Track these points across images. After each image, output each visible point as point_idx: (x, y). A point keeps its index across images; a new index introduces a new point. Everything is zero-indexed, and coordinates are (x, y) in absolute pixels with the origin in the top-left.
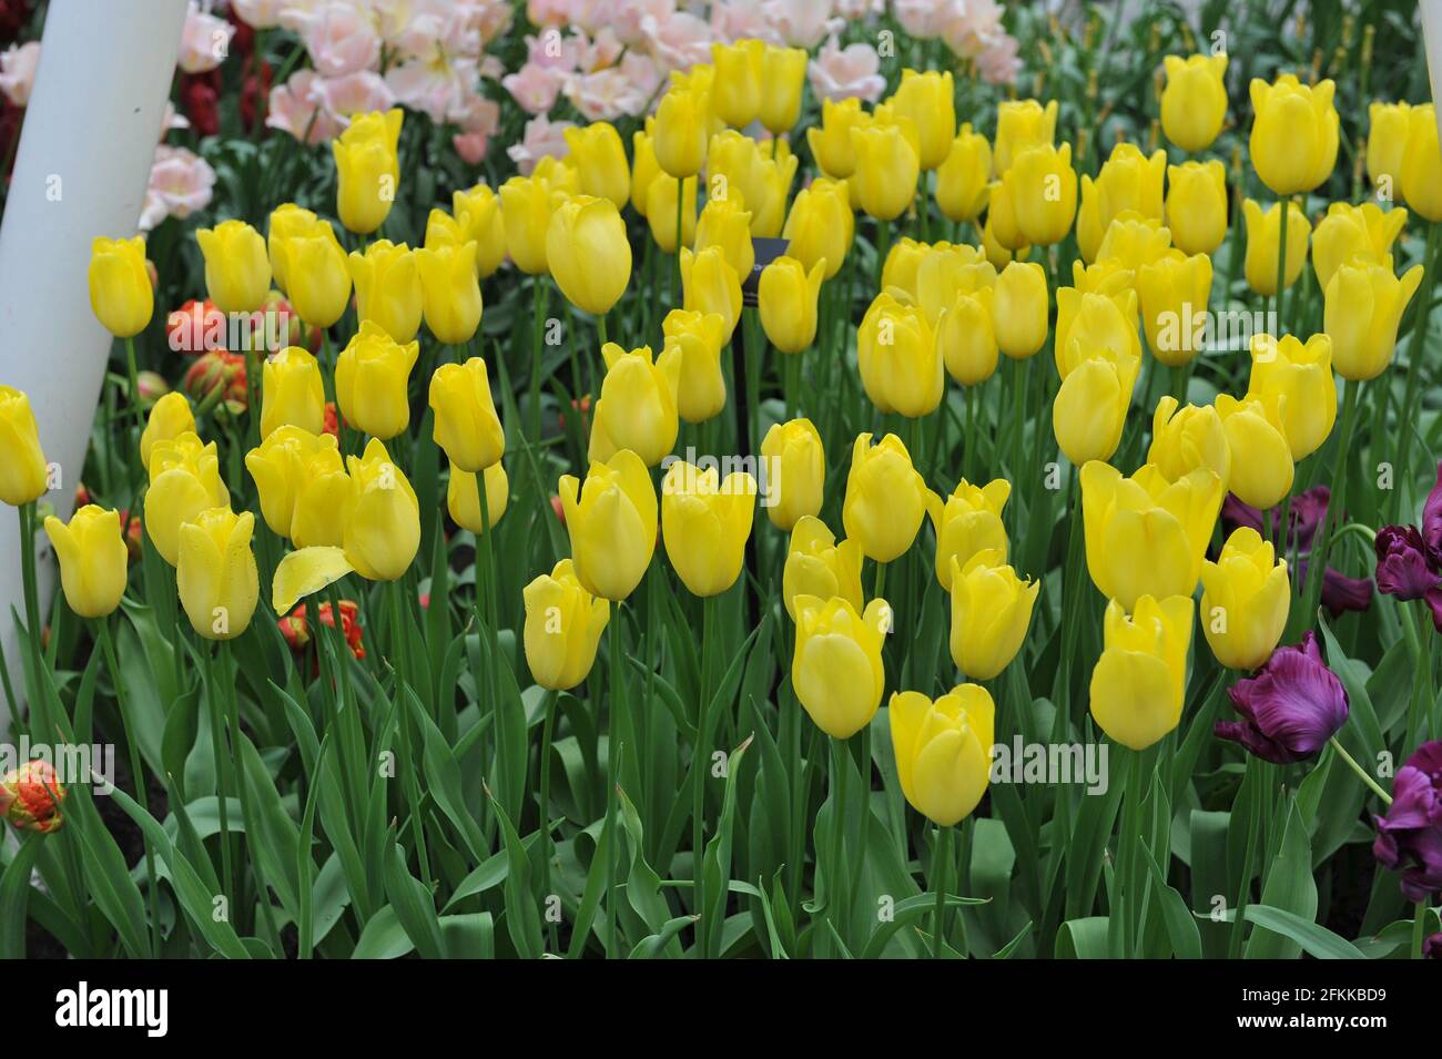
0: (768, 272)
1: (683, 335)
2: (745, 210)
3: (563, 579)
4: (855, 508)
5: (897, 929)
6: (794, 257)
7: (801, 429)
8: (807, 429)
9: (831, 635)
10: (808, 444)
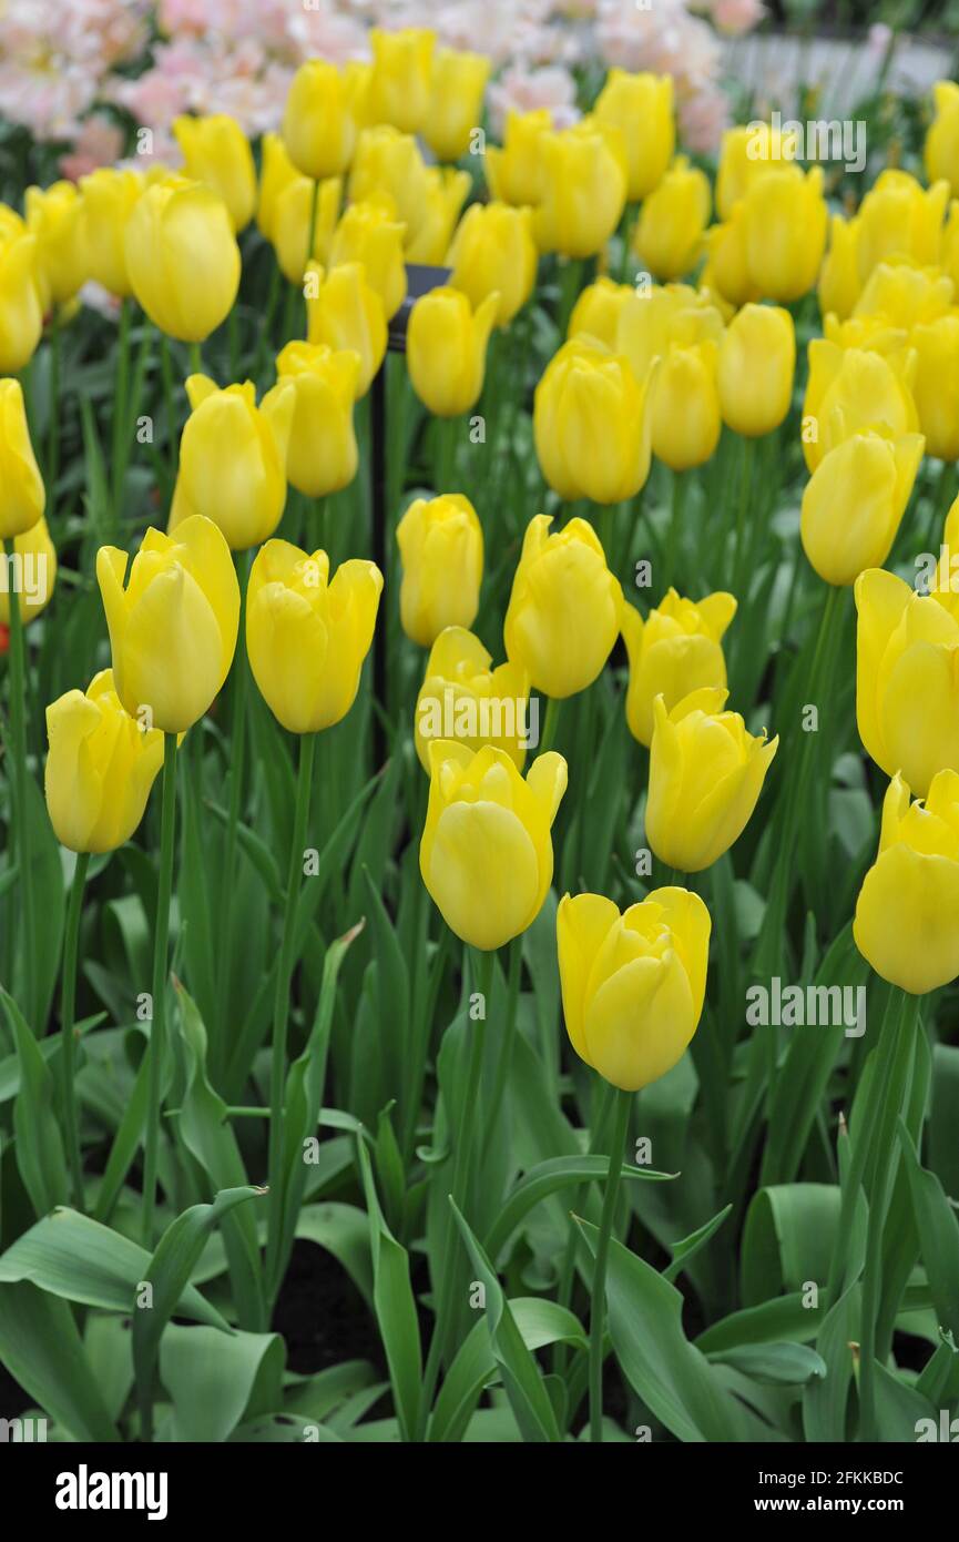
0: (424, 306)
1: (303, 375)
2: (398, 220)
3: (104, 698)
4: (522, 619)
5: (546, 1195)
6: (458, 288)
7: (454, 509)
8: (462, 509)
9: (479, 804)
10: (461, 529)
